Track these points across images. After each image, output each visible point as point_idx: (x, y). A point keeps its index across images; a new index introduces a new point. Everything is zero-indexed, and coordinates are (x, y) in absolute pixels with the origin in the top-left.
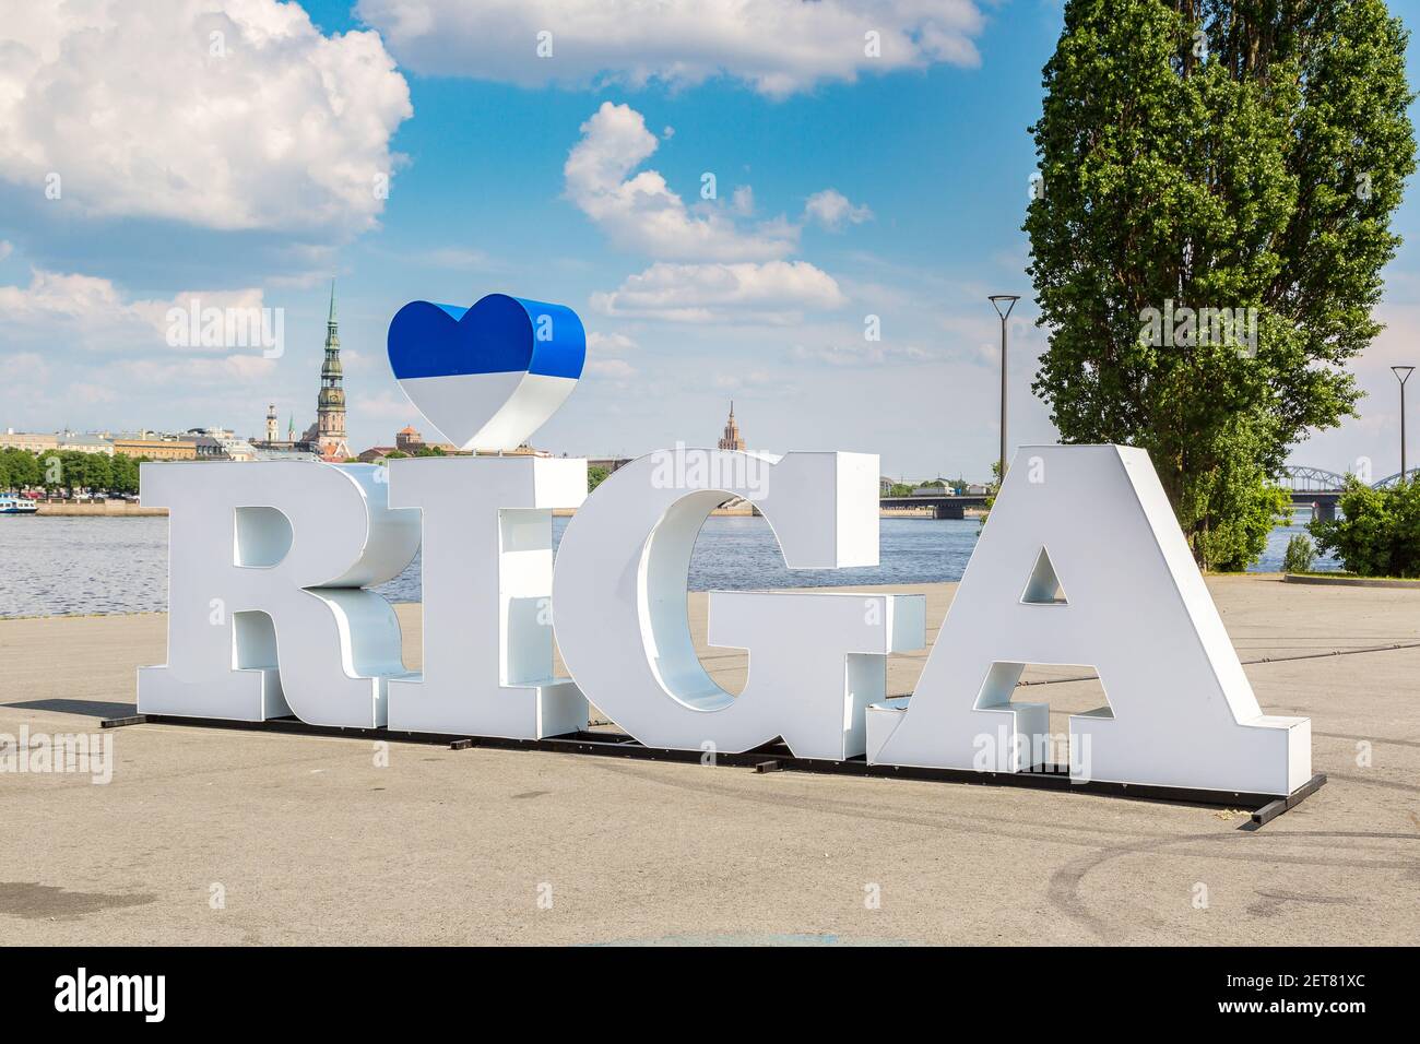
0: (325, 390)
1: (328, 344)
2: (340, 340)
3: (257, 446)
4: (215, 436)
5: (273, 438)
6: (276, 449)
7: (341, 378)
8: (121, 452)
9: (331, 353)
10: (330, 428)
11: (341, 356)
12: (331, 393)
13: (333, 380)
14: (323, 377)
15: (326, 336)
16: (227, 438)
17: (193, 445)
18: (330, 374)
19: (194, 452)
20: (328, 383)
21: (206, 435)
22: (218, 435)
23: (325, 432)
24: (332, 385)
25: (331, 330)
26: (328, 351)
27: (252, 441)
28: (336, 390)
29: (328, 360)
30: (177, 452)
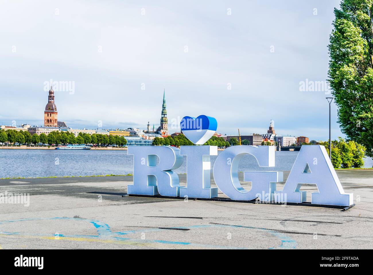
0: (162, 118)
1: (163, 105)
2: (166, 105)
3: (145, 133)
4: (134, 130)
5: (149, 130)
6: (150, 133)
7: (166, 114)
8: (111, 134)
9: (164, 108)
10: (164, 128)
11: (166, 108)
12: (164, 118)
13: (164, 115)
14: (162, 114)
15: (163, 104)
16: (137, 130)
17: (129, 132)
18: (164, 113)
19: (129, 134)
20: (163, 116)
21: (132, 130)
22: (135, 130)
23: (162, 128)
24: (164, 116)
25: (164, 102)
26: (163, 107)
27: (144, 131)
28: (165, 118)
29: (163, 110)
30: (125, 134)
